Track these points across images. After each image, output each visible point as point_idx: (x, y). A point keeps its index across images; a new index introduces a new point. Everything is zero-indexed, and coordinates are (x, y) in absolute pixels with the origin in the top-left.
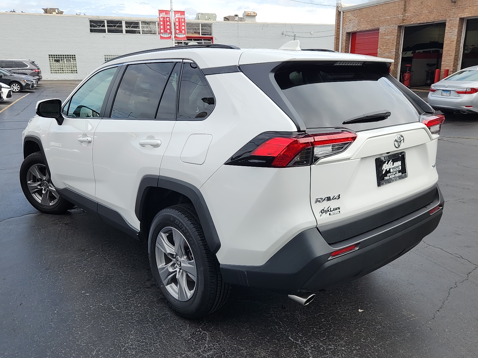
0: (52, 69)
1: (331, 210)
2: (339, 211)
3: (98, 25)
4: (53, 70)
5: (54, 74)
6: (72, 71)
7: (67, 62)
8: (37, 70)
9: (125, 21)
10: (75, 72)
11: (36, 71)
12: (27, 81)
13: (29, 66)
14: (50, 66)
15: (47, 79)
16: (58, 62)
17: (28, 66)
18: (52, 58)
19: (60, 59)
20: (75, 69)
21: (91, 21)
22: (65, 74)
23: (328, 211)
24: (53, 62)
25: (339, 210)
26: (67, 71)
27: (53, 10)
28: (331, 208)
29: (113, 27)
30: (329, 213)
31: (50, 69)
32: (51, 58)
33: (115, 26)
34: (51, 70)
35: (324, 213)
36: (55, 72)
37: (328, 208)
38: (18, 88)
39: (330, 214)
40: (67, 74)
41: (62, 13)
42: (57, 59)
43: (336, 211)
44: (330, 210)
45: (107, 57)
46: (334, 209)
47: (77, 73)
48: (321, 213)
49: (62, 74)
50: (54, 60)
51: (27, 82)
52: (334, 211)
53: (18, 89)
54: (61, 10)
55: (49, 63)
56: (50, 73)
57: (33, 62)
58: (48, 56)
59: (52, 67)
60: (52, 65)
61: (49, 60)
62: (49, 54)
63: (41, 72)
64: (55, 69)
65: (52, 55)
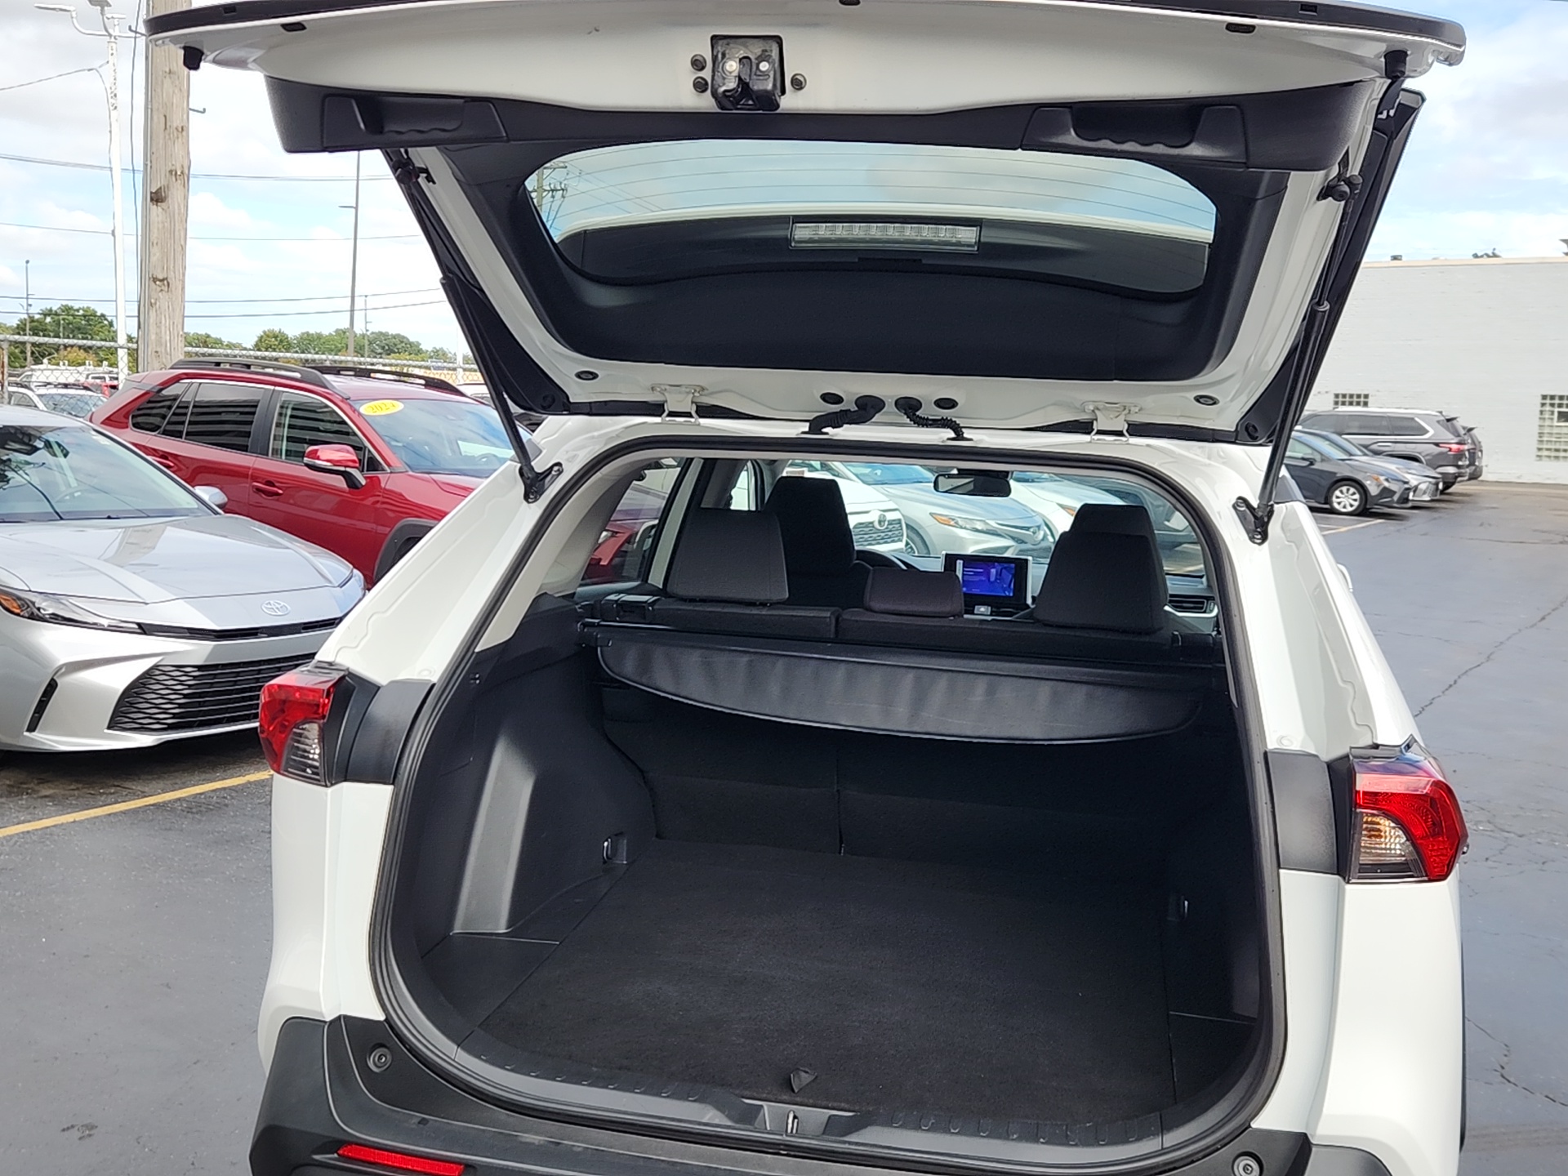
0: (1545, 446)
4: (1548, 449)
5: (1546, 463)
8: (1455, 447)
11: (1450, 450)
12: (1387, 480)
13: (1431, 432)
14: (1537, 435)
15: (1519, 477)
17: (1427, 432)
18: (1552, 405)
24: (1552, 419)
31: (1536, 445)
32: (1548, 408)
34: (1540, 449)
36: (1553, 454)
38: (1353, 503)
50: (1556, 415)
51: (1386, 484)
53: (1351, 506)
55: (1538, 422)
56: (1534, 457)
57: (1448, 420)
58: (1539, 400)
59: (1545, 439)
60: (1547, 430)
61: (1538, 413)
62: (1545, 393)
63: (1480, 453)
64: (1558, 444)
65: (1552, 397)
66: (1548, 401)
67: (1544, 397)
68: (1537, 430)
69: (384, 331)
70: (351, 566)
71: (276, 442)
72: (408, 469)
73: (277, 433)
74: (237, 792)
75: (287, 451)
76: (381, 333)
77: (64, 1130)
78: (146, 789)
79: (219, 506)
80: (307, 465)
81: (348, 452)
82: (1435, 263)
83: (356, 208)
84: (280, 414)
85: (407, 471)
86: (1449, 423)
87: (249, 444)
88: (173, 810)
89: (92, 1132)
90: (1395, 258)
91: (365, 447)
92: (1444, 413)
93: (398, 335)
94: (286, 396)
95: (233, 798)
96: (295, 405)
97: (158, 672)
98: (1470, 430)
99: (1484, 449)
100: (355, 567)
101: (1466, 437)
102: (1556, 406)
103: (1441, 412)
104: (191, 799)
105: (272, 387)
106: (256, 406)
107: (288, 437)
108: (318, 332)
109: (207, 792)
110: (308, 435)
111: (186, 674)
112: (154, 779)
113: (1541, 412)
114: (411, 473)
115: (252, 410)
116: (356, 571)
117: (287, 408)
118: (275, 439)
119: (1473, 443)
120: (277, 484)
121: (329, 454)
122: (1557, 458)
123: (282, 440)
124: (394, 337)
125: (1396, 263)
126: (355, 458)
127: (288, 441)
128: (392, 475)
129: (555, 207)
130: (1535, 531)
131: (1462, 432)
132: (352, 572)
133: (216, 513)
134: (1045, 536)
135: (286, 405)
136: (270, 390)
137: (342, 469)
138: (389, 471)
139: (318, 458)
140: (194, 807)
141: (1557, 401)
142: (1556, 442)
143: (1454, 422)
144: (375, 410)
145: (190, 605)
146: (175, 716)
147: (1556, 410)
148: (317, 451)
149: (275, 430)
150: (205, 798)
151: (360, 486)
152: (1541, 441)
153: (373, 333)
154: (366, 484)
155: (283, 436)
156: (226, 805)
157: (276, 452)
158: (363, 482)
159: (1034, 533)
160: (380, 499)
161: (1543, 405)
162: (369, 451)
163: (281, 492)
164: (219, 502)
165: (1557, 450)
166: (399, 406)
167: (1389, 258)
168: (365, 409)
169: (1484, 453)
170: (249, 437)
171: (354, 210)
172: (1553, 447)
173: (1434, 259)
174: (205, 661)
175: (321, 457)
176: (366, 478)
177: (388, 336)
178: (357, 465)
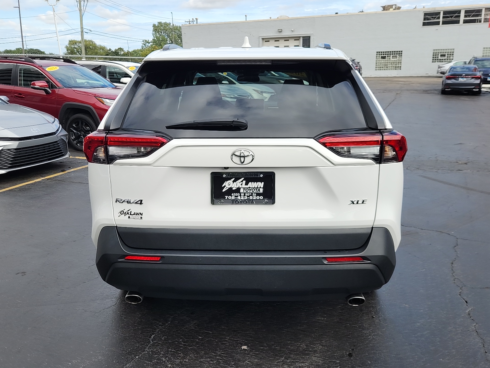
1: (132, 214)
2: (141, 218)
3: (433, 18)
5: (378, 71)
6: (396, 67)
7: (392, 58)
9: (464, 10)
10: (399, 68)
15: (371, 76)
16: (384, 59)
19: (387, 56)
20: (400, 66)
21: (425, 14)
22: (388, 71)
23: (128, 213)
24: (379, 59)
25: (141, 216)
26: (391, 68)
27: (391, 6)
28: (131, 212)
29: (449, 18)
30: (128, 215)
31: (375, 66)
32: (378, 55)
33: (452, 17)
34: (376, 67)
35: (123, 215)
36: (379, 68)
37: (128, 211)
39: (129, 217)
40: (391, 71)
41: (399, 8)
42: (383, 55)
43: (137, 216)
44: (129, 213)
45: (435, 51)
46: (135, 213)
47: (400, 69)
48: (120, 213)
49: (386, 71)
50: (380, 57)
52: (134, 215)
54: (398, 5)
55: (376, 60)
56: (375, 70)
57: (353, 60)
58: (376, 53)
59: (377, 64)
60: (378, 62)
61: (376, 57)
62: (377, 51)
63: (361, 69)
64: (380, 66)
65: (379, 52)
66: (378, 53)
67: (377, 52)
68: (375, 62)
69: (32, 48)
70: (54, 117)
71: (20, 81)
72: (64, 87)
73: (20, 79)
74: (33, 185)
75: (23, 84)
76: (31, 49)
77: (17, 274)
78: (5, 186)
79: (8, 101)
80: (32, 88)
81: (44, 83)
82: (347, 14)
83: (19, 8)
84: (20, 73)
85: (64, 88)
86: (353, 61)
87: (11, 83)
88: (15, 191)
89: (25, 274)
90: (337, 13)
91: (50, 81)
92: (352, 58)
93: (37, 49)
94: (21, 67)
95: (32, 186)
96: (24, 69)
97: (3, 152)
98: (358, 63)
99: (362, 68)
100: (55, 117)
101: (358, 65)
102: (380, 55)
103: (351, 58)
104: (20, 188)
105: (16, 64)
106: (12, 71)
107: (23, 80)
108: (10, 49)
109: (24, 185)
110: (29, 79)
111: (11, 151)
112: (6, 183)
113: (377, 57)
114: (65, 88)
115: (10, 72)
116: (56, 119)
117: (22, 70)
118: (19, 81)
119: (360, 66)
120: (22, 94)
121: (38, 84)
122: (380, 69)
123: (22, 81)
124: (36, 50)
125: (337, 15)
126: (47, 84)
127: (23, 81)
128: (59, 89)
129: (85, 5)
130: (376, 90)
131: (357, 63)
132: (55, 119)
133: (8, 103)
134: (251, 98)
135: (21, 70)
136: (15, 65)
137: (43, 88)
138: (58, 88)
139: (35, 85)
140: (20, 189)
141: (380, 53)
142: (380, 65)
143: (355, 61)
144: (51, 69)
145: (10, 131)
146: (10, 164)
147: (380, 56)
148: (34, 83)
149: (19, 78)
150: (24, 187)
151: (50, 93)
152: (376, 65)
153: (29, 49)
154: (52, 92)
155: (22, 80)
156: (31, 188)
157: (21, 85)
158: (51, 92)
159: (248, 97)
160: (56, 97)
161: (377, 55)
162: (51, 82)
163: (24, 96)
164: (7, 100)
165: (380, 67)
166: (58, 68)
167: (335, 14)
168: (48, 69)
169: (362, 69)
170: (11, 80)
171: (18, 8)
172: (379, 66)
173: (347, 13)
174: (17, 147)
175: (36, 85)
176: (51, 91)
177: (33, 50)
178: (48, 87)
